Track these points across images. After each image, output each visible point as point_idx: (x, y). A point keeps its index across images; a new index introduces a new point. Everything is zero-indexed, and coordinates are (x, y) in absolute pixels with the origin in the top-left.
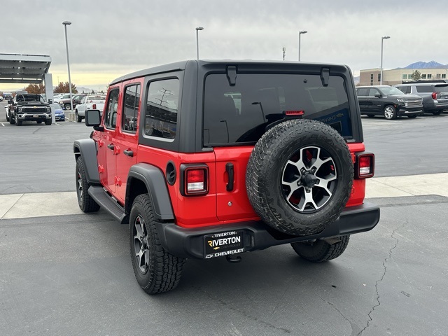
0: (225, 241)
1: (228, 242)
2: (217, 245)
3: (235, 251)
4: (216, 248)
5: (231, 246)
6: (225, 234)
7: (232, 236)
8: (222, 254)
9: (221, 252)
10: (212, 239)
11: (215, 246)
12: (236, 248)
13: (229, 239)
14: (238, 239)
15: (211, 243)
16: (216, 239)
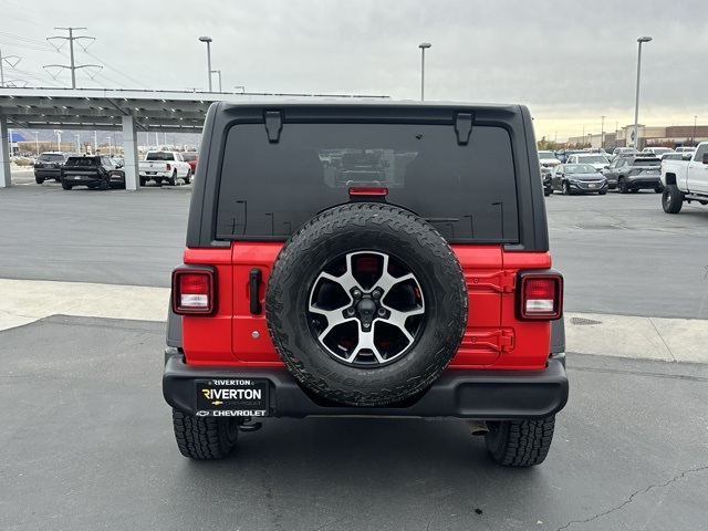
0: (233, 394)
1: (238, 395)
2: (218, 397)
3: (250, 413)
4: (217, 403)
5: (244, 403)
6: (232, 383)
7: (245, 387)
8: (225, 413)
9: (225, 409)
10: (210, 388)
11: (215, 399)
12: (253, 408)
13: (241, 391)
14: (256, 394)
15: (209, 394)
16: (218, 388)
